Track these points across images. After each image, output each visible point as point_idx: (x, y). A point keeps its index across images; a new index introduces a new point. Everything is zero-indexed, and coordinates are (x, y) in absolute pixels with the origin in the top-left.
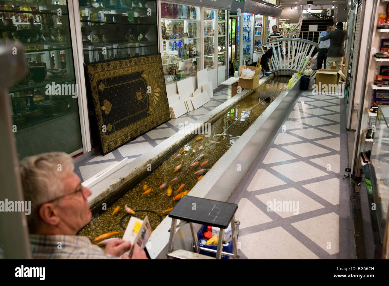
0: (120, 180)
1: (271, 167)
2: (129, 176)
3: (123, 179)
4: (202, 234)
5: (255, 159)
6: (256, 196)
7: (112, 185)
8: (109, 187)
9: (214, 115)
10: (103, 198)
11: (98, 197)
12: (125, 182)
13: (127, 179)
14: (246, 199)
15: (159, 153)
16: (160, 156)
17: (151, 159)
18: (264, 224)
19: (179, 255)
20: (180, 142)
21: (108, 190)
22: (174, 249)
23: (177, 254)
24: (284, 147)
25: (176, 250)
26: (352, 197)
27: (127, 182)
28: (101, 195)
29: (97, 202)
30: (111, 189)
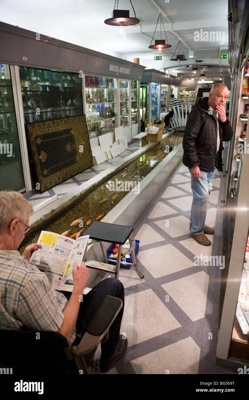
0: (51, 211)
1: (168, 201)
2: (58, 208)
3: (53, 211)
4: (111, 250)
5: (156, 195)
6: (154, 222)
7: (44, 214)
8: (42, 216)
9: (125, 162)
10: (37, 224)
11: (34, 224)
12: (54, 213)
13: (57, 210)
14: (147, 224)
15: (82, 191)
16: (82, 193)
17: (75, 195)
18: (159, 242)
19: (90, 264)
20: (98, 183)
21: (42, 218)
22: (86, 260)
23: (88, 264)
24: (178, 185)
25: (87, 261)
26: (224, 221)
27: (56, 213)
28: (36, 222)
29: (33, 227)
30: (43, 218)
